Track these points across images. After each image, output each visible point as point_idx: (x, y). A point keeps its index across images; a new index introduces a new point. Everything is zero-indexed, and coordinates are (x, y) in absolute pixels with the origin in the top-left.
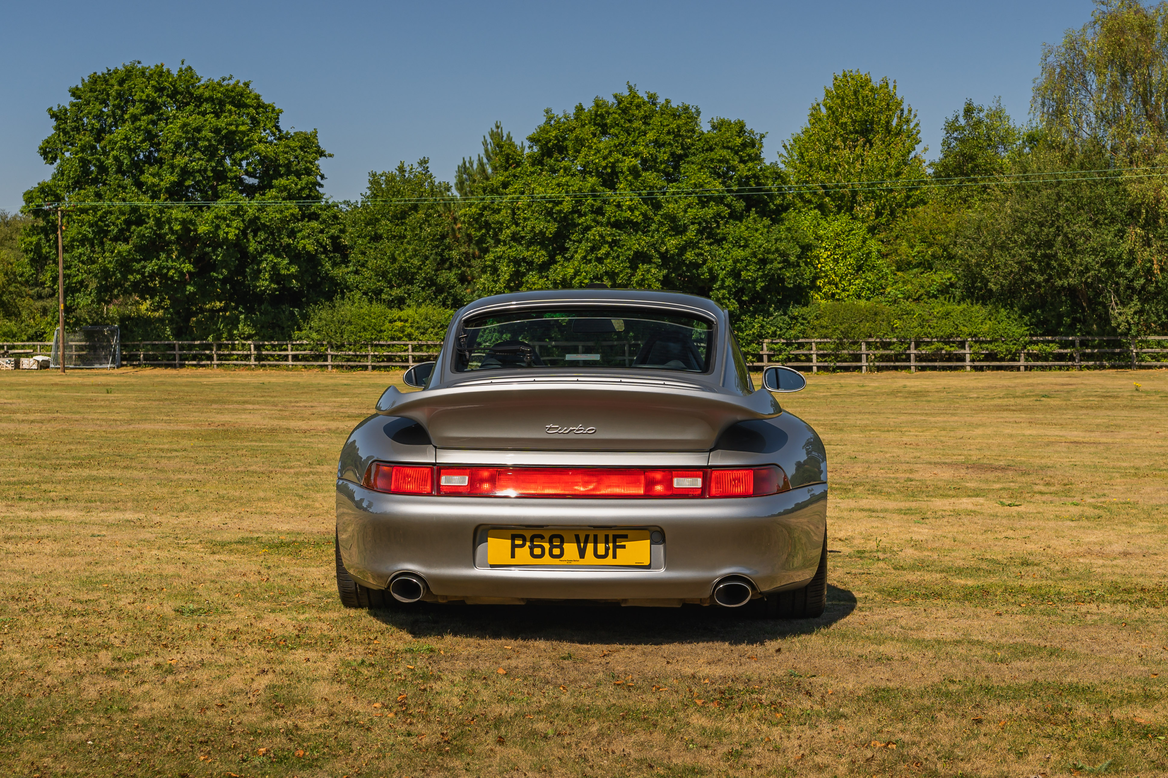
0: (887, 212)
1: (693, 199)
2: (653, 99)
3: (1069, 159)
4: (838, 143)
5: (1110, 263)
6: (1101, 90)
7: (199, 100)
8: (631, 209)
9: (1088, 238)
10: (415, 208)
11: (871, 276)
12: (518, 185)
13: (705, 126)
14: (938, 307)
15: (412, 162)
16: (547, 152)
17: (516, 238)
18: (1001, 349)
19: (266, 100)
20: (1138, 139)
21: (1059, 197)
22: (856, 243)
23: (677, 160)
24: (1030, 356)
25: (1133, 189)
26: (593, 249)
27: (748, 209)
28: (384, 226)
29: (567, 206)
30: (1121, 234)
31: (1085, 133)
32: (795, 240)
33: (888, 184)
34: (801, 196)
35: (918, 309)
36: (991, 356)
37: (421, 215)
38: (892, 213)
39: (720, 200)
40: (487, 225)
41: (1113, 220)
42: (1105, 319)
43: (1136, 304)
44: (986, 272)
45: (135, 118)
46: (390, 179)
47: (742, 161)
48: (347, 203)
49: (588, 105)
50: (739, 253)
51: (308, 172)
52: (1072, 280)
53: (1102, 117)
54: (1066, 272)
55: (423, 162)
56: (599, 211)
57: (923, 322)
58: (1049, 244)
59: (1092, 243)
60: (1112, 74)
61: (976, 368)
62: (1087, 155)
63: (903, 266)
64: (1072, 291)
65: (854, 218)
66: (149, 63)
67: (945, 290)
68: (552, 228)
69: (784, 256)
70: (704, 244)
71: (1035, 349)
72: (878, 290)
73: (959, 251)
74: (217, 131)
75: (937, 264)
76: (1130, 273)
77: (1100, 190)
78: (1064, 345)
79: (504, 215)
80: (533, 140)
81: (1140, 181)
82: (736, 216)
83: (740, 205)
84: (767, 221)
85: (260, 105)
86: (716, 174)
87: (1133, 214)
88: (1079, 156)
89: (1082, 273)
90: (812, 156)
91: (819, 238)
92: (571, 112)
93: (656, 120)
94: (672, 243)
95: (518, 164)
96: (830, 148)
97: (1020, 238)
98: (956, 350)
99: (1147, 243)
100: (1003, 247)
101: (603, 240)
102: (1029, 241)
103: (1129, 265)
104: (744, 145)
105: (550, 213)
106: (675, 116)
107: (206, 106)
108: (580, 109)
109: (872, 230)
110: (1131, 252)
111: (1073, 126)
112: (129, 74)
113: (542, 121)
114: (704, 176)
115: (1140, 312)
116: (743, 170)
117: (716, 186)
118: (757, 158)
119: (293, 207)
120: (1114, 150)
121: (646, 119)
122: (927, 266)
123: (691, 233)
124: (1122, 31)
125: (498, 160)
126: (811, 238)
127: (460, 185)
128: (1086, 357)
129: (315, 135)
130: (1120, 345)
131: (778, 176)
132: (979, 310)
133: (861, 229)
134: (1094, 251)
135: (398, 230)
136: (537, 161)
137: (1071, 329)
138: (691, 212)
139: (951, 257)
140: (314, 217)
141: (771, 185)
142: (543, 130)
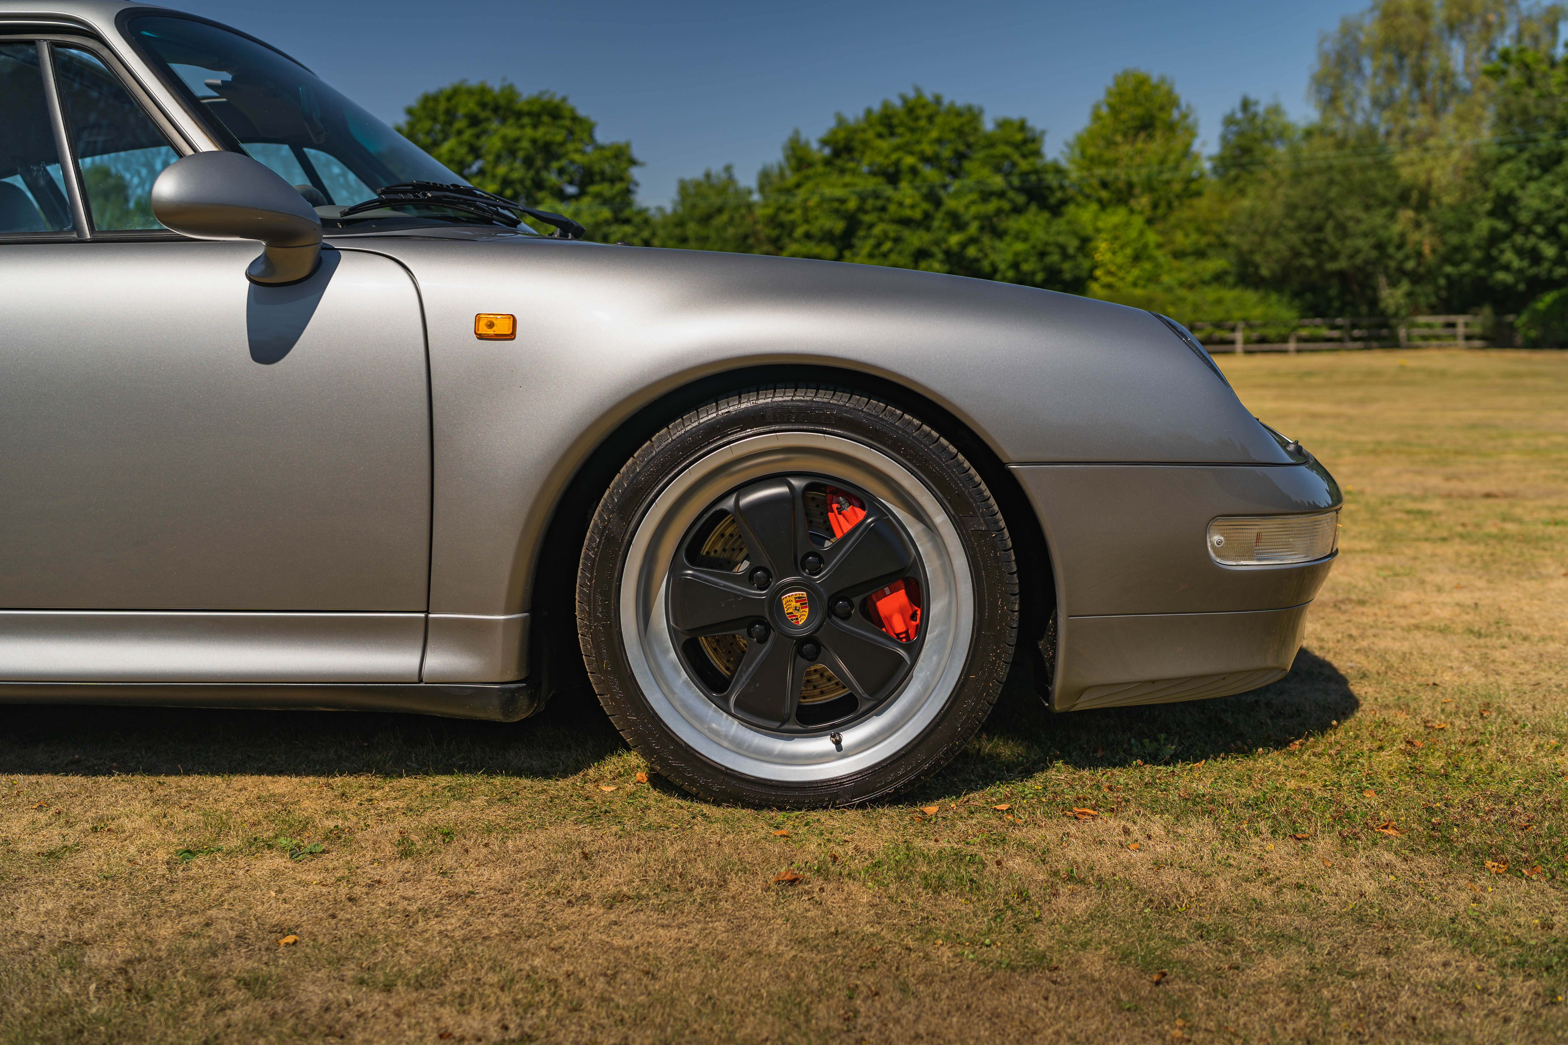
0: (1163, 204)
1: (974, 196)
2: (938, 100)
3: (1341, 145)
4: (1119, 138)
5: (1380, 246)
6: (1375, 75)
7: (519, 115)
8: (913, 207)
9: (1358, 221)
10: (720, 210)
11: (1148, 266)
12: (809, 185)
13: (988, 125)
14: (1211, 293)
15: (717, 169)
16: (837, 153)
17: (808, 236)
18: (1271, 332)
19: (582, 112)
20: (1412, 123)
21: (1331, 182)
22: (1133, 234)
23: (960, 157)
24: (1301, 340)
25: (1406, 173)
26: (879, 245)
27: (1028, 204)
28: (692, 228)
29: (852, 204)
30: (1392, 217)
31: (1359, 119)
32: (1075, 233)
33: (1166, 176)
34: (1081, 191)
35: (1191, 296)
36: (1263, 340)
37: (724, 217)
38: (1170, 205)
39: (1001, 195)
40: (781, 225)
41: (1384, 203)
42: (1374, 302)
43: (1405, 286)
44: (1258, 258)
45: (460, 133)
46: (698, 185)
47: (1024, 156)
48: (660, 209)
49: (877, 107)
50: (1020, 246)
51: (621, 179)
52: (1342, 264)
53: (1376, 103)
54: (1334, 256)
55: (728, 169)
56: (883, 209)
57: (1196, 308)
58: (1319, 228)
59: (1363, 227)
60: (1389, 59)
61: (1248, 352)
62: (1360, 138)
63: (1178, 255)
64: (1341, 275)
65: (1132, 211)
66: (474, 82)
67: (1218, 278)
68: (839, 226)
69: (1063, 249)
70: (986, 240)
71: (1304, 333)
72: (1153, 279)
73: (1232, 239)
74: (534, 142)
75: (1211, 252)
76: (1400, 255)
77: (1373, 174)
78: (1333, 327)
79: (797, 215)
80: (824, 143)
81: (1412, 163)
82: (1017, 210)
83: (1021, 199)
84: (1046, 215)
85: (575, 119)
86: (998, 169)
87: (1404, 198)
88: (1352, 141)
89: (1351, 257)
90: (1091, 151)
91: (1098, 230)
92: (861, 114)
93: (939, 120)
94: (955, 239)
95: (810, 165)
96: (1110, 143)
97: (1290, 223)
98: (1227, 335)
99: (1418, 225)
100: (1276, 235)
101: (886, 236)
102: (1301, 227)
103: (1400, 247)
104: (1025, 142)
105: (837, 211)
106: (959, 114)
107: (526, 120)
108: (869, 112)
109: (1150, 222)
110: (1403, 235)
111: (1346, 111)
112: (455, 93)
113: (832, 123)
114: (985, 172)
115: (1409, 295)
116: (1024, 165)
117: (997, 181)
118: (1037, 153)
119: (606, 213)
120: (1388, 134)
121: (931, 118)
122: (1200, 254)
123: (973, 229)
124: (1397, 13)
125: (793, 162)
126: (1089, 231)
127: (762, 188)
128: (1355, 339)
129: (628, 145)
130: (1386, 325)
131: (1059, 171)
132: (1251, 296)
133: (1138, 221)
134: (1365, 235)
135: (703, 232)
136: (828, 162)
137: (1340, 313)
138: (974, 210)
139: (1225, 245)
140: (627, 221)
141: (1052, 180)
142: (833, 133)
